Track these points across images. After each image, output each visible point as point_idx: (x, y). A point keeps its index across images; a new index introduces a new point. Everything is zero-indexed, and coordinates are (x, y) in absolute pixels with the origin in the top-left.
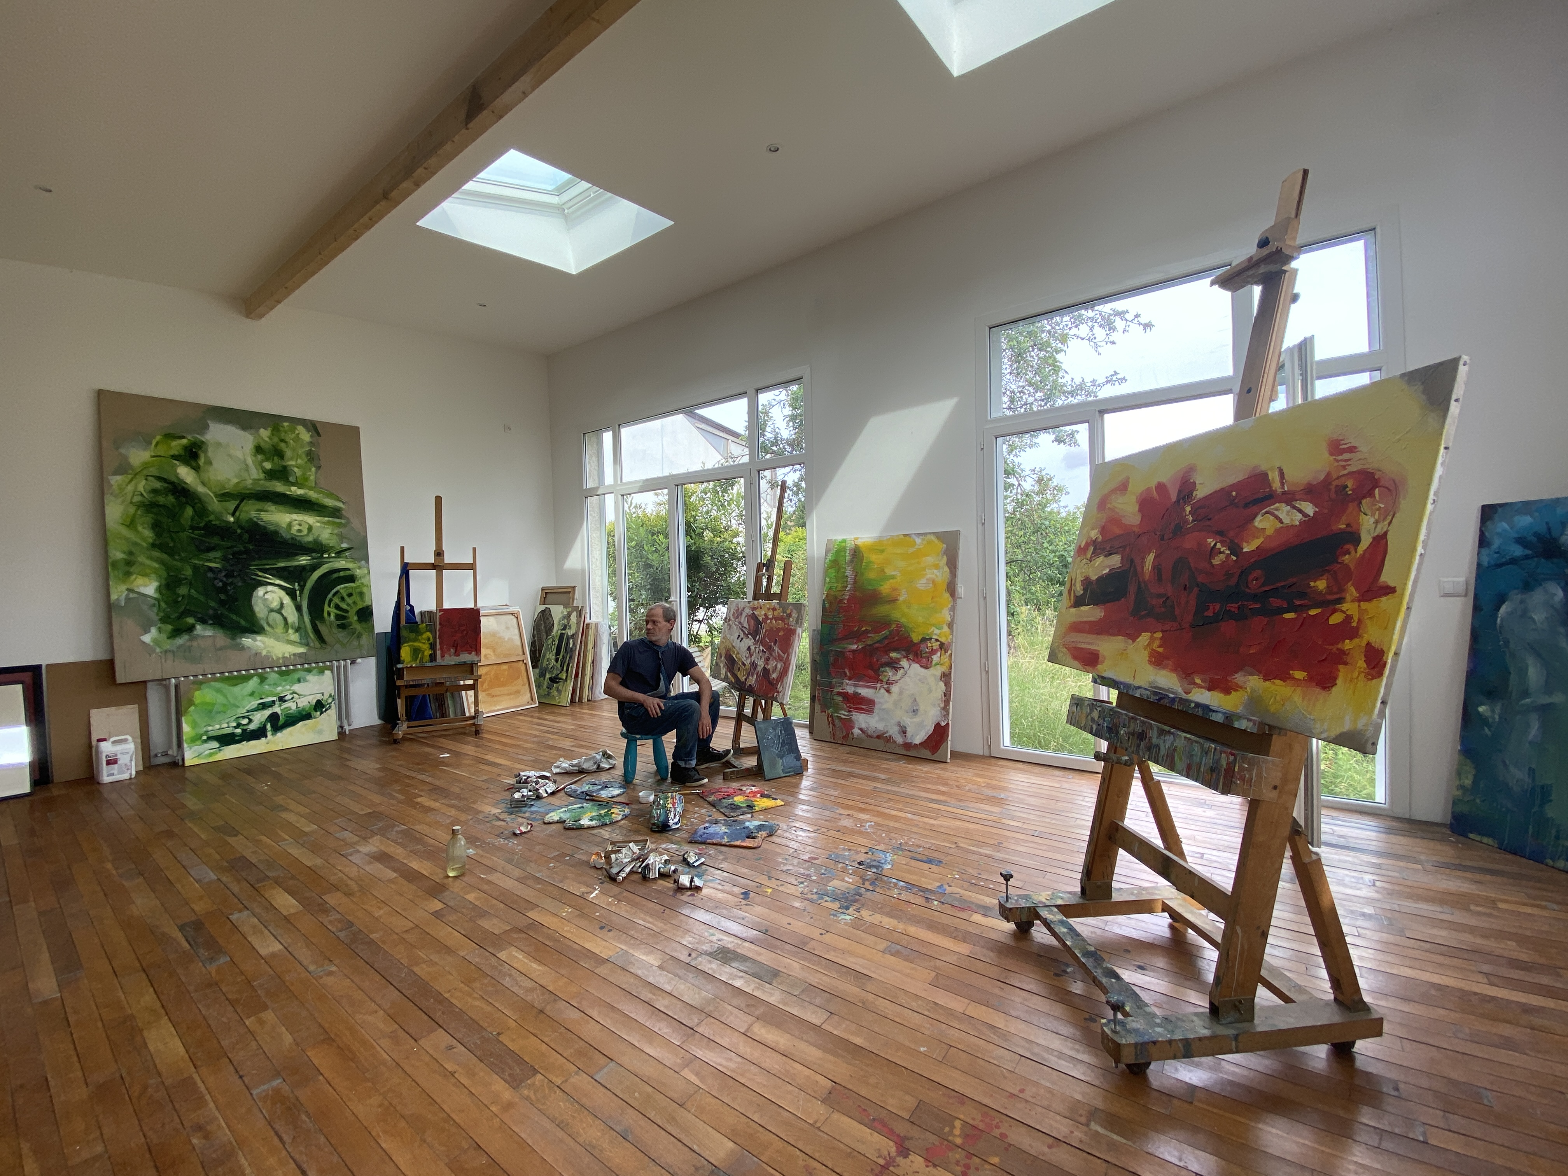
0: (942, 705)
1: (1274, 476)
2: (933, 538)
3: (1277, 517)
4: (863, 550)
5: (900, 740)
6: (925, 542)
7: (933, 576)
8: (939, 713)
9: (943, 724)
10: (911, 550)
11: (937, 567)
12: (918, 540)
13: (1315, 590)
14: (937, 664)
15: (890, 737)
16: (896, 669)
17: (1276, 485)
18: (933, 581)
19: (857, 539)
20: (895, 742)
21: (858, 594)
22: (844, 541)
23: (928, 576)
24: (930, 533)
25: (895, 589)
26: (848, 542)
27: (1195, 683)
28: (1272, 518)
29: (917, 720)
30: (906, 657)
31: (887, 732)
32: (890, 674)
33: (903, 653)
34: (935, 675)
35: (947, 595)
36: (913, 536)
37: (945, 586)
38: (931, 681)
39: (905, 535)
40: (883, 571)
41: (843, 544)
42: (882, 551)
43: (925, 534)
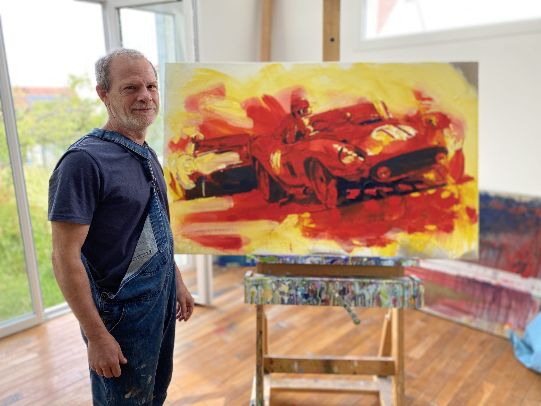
1: (379, 107)
3: (389, 134)
13: (428, 180)
17: (383, 113)
27: (353, 245)
28: (385, 134)
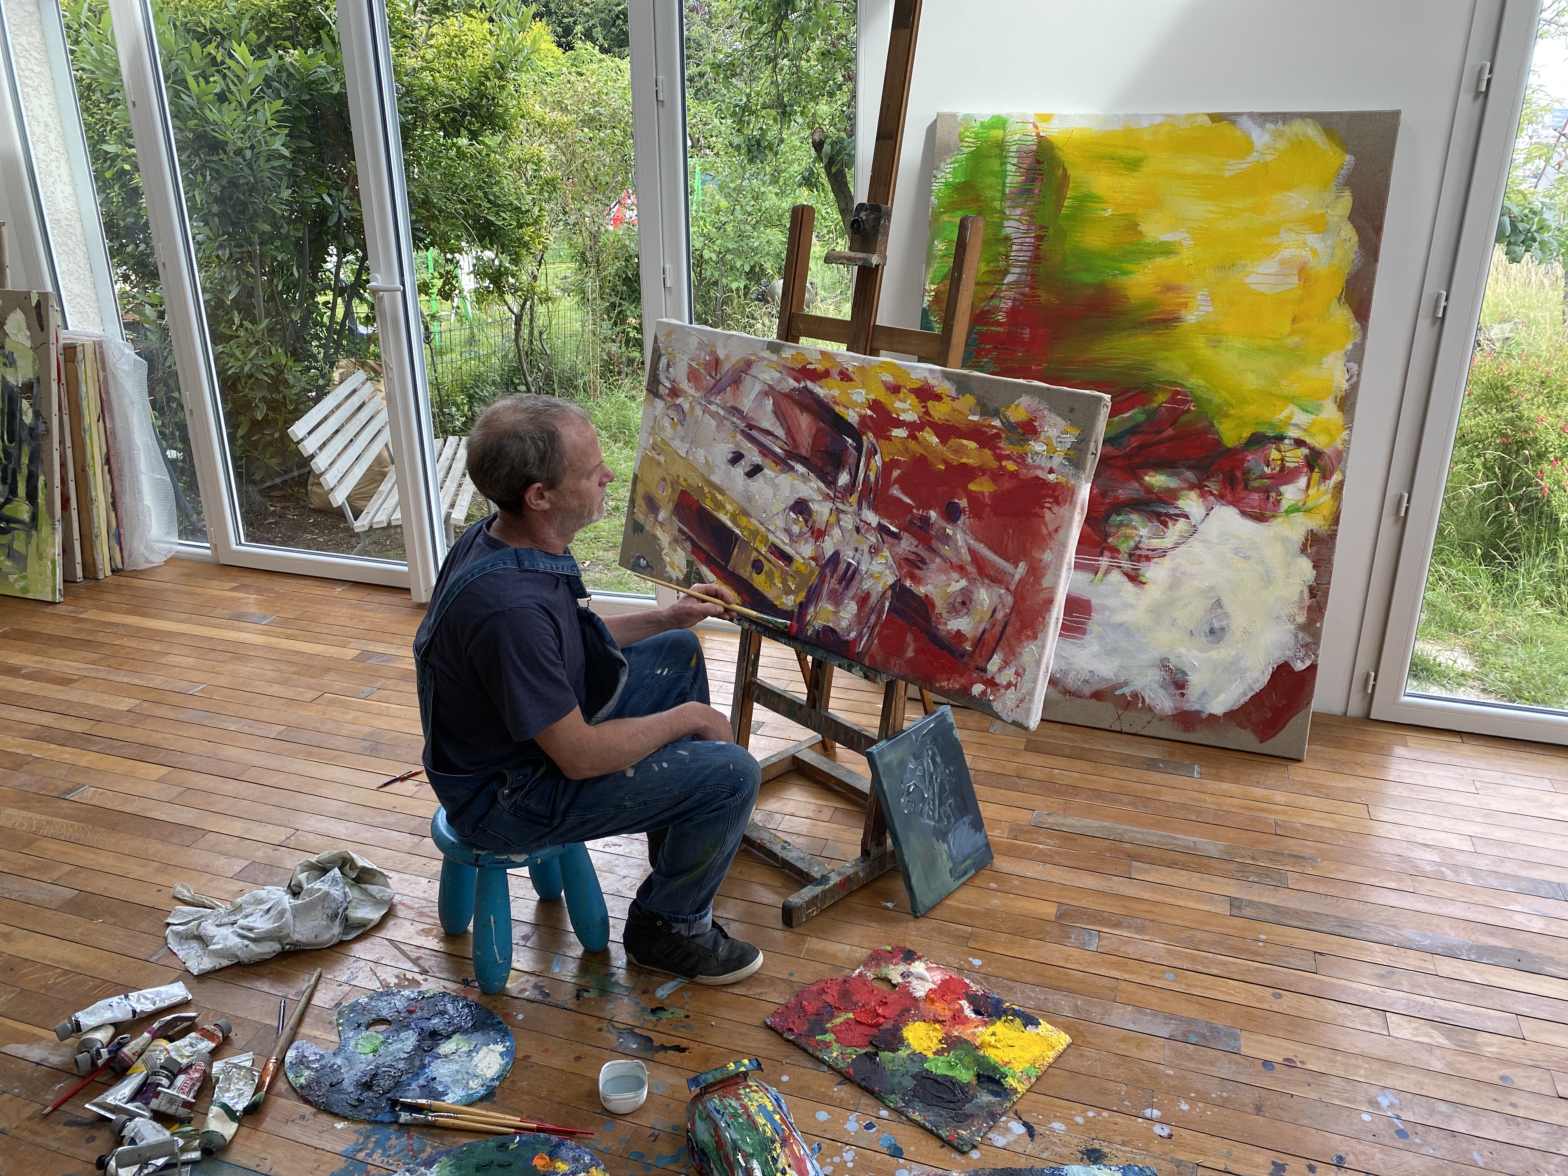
0: (1301, 619)
2: (1312, 131)
4: (1067, 156)
5: (1165, 703)
6: (1282, 144)
7: (1306, 254)
8: (1288, 639)
9: (1299, 666)
10: (1234, 167)
11: (1318, 225)
12: (1260, 137)
14: (1294, 509)
15: (1135, 695)
16: (1163, 520)
18: (1303, 271)
19: (1047, 118)
20: (1150, 709)
21: (1044, 296)
22: (1000, 123)
23: (1286, 253)
24: (1303, 116)
25: (1170, 288)
26: (1011, 128)
29: (1221, 653)
30: (1199, 487)
31: (1126, 684)
32: (1144, 531)
33: (1190, 475)
34: (1285, 540)
35: (1343, 316)
36: (1247, 124)
37: (1338, 286)
38: (1274, 554)
39: (1216, 118)
40: (1133, 227)
41: (998, 134)
42: (1133, 165)
43: (1286, 117)
